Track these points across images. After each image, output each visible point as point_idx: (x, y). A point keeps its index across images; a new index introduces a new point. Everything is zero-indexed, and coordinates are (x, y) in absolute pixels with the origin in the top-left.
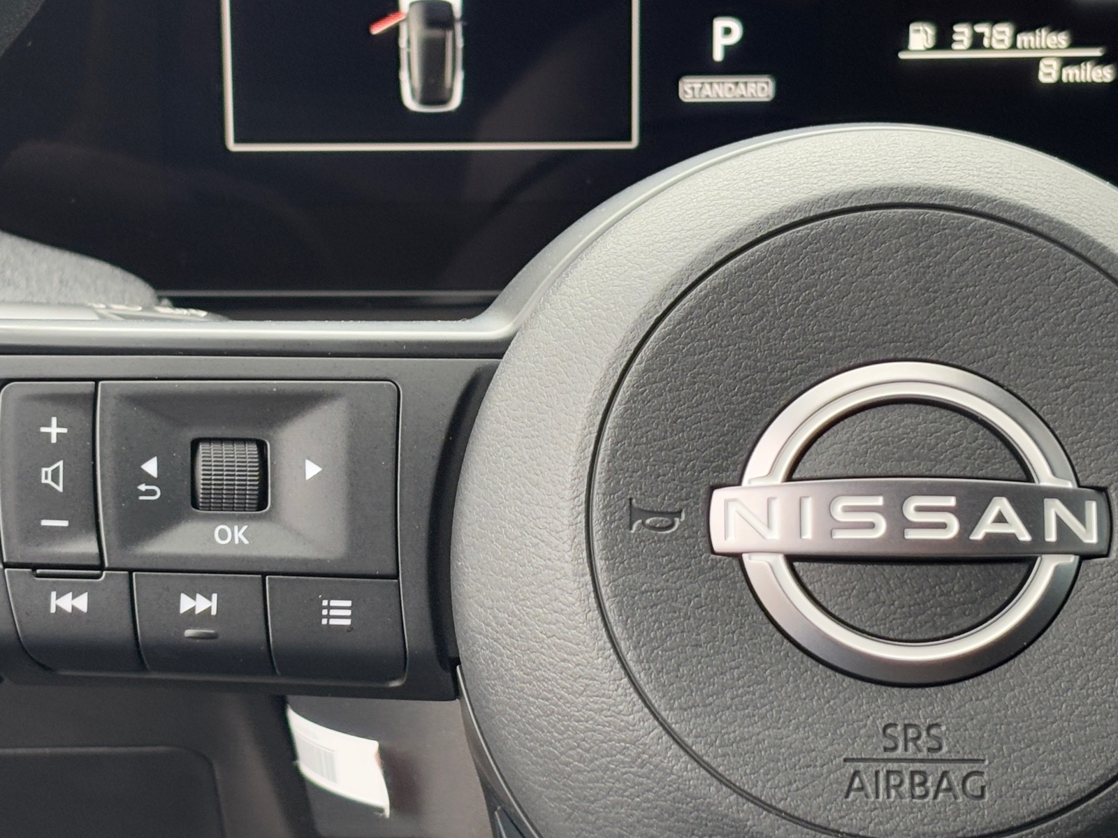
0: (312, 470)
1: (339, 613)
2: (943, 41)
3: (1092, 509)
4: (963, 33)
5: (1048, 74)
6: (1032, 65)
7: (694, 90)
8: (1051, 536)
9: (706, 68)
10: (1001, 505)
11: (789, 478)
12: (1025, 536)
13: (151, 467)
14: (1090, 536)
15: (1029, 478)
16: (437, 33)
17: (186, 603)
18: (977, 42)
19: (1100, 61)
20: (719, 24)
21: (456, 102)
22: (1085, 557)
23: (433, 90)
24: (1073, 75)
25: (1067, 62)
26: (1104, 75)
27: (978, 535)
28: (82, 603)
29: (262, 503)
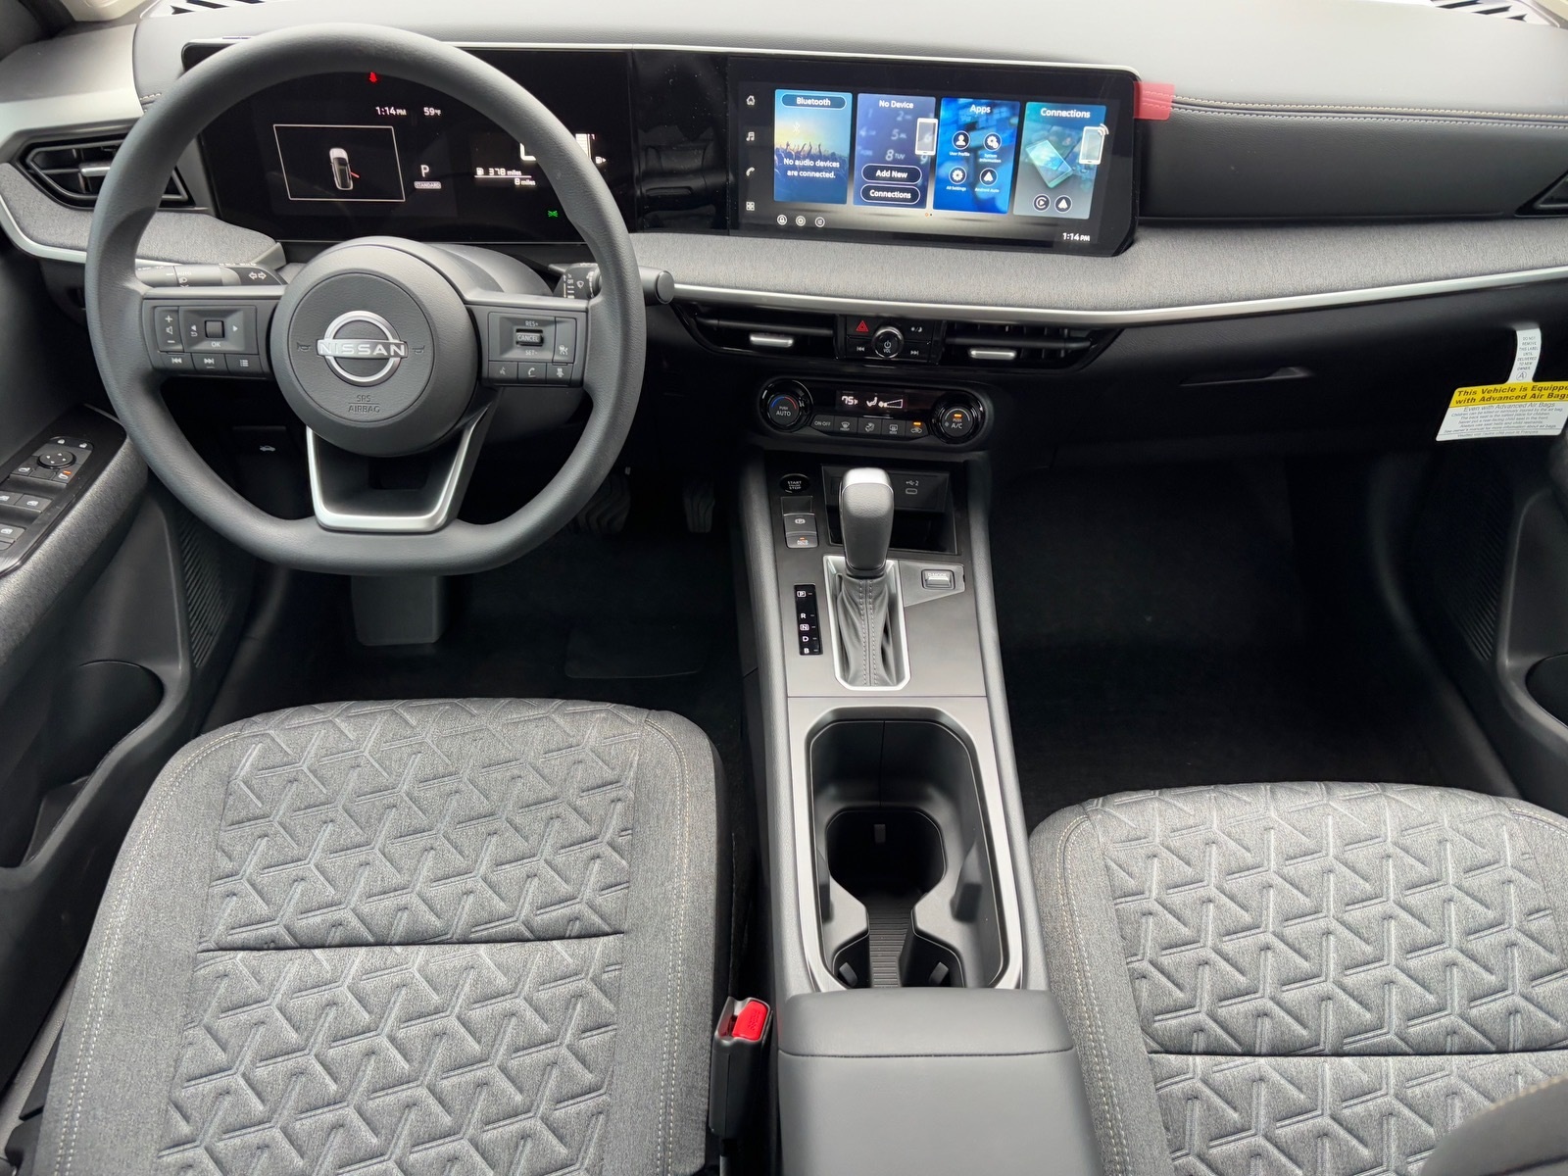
0: (235, 329)
1: (245, 363)
2: (487, 173)
3: (402, 347)
4: (492, 170)
5: (517, 182)
6: (512, 180)
7: (418, 185)
8: (392, 354)
9: (421, 179)
10: (380, 346)
11: (334, 338)
12: (386, 354)
13: (194, 328)
14: (402, 353)
15: (388, 339)
16: (343, 167)
17: (206, 361)
18: (496, 173)
19: (531, 180)
20: (423, 166)
21: (351, 187)
22: (402, 358)
23: (344, 184)
24: (524, 183)
25: (521, 179)
26: (533, 183)
27: (375, 353)
28: (180, 361)
29: (223, 335)
